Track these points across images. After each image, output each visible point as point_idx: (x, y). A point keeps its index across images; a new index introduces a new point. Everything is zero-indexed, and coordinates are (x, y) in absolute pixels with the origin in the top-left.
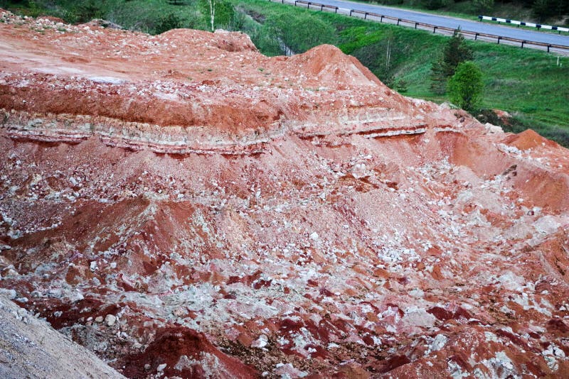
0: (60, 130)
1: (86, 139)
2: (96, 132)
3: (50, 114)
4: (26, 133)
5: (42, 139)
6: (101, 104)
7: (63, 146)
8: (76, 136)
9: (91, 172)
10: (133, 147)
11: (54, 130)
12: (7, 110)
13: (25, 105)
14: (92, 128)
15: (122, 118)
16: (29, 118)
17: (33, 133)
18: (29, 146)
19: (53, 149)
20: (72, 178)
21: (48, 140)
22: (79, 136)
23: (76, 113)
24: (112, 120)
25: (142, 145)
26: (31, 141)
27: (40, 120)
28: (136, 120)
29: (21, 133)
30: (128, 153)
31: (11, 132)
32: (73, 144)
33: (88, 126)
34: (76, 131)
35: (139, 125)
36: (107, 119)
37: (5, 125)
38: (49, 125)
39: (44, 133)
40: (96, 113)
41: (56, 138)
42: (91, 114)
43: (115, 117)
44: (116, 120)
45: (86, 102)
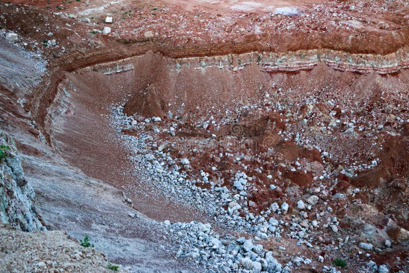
0: (299, 62)
1: (316, 65)
2: (322, 60)
3: (290, 52)
4: (277, 67)
5: (287, 70)
6: (323, 40)
7: (303, 73)
8: (310, 65)
9: (338, 94)
10: (361, 71)
11: (295, 63)
12: (259, 52)
13: (271, 47)
14: (319, 57)
15: (345, 50)
16: (278, 57)
17: (281, 66)
18: (280, 75)
19: (298, 75)
20: (329, 102)
21: (292, 70)
22: (312, 64)
23: (308, 48)
24: (337, 52)
25: (368, 70)
26: (281, 72)
27: (284, 57)
28: (362, 52)
29: (273, 67)
30: (357, 76)
31: (266, 67)
32: (309, 70)
33: (316, 56)
34: (310, 61)
35: (364, 55)
36: (332, 51)
37: (260, 63)
38: (290, 59)
39: (289, 66)
40: (320, 47)
41: (297, 68)
42: (317, 48)
43: (339, 49)
44: (340, 52)
45: (312, 40)
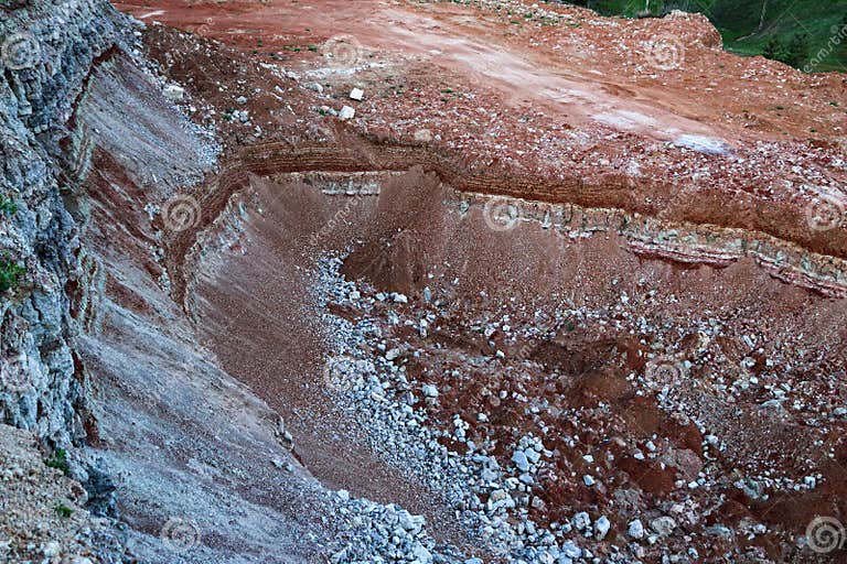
0: (701, 247)
1: (736, 260)
2: (749, 252)
3: (687, 224)
4: (655, 247)
5: (675, 257)
6: (759, 213)
7: (706, 268)
8: (723, 257)
9: (767, 327)
10: (824, 291)
11: (693, 246)
12: (627, 212)
13: (651, 207)
14: (743, 246)
15: (800, 242)
16: (661, 228)
17: (666, 249)
18: (659, 265)
19: (694, 272)
20: (746, 337)
21: (686, 260)
22: (728, 257)
23: (725, 224)
24: (784, 242)
25: (840, 291)
26: (662, 258)
27: (674, 231)
28: (834, 254)
29: (648, 247)
30: (816, 298)
31: (634, 243)
32: (717, 267)
33: (739, 242)
34: (724, 250)
35: (836, 261)
36: (773, 239)
37: (624, 233)
38: (686, 239)
39: (681, 250)
40: (750, 225)
41: (696, 258)
42: (744, 226)
43: (788, 239)
44: (789, 244)
45: (736, 209)
